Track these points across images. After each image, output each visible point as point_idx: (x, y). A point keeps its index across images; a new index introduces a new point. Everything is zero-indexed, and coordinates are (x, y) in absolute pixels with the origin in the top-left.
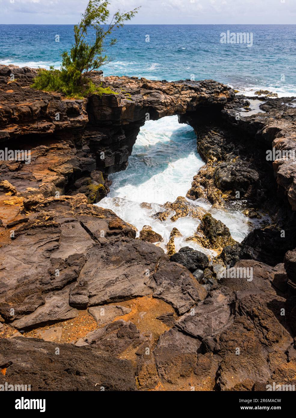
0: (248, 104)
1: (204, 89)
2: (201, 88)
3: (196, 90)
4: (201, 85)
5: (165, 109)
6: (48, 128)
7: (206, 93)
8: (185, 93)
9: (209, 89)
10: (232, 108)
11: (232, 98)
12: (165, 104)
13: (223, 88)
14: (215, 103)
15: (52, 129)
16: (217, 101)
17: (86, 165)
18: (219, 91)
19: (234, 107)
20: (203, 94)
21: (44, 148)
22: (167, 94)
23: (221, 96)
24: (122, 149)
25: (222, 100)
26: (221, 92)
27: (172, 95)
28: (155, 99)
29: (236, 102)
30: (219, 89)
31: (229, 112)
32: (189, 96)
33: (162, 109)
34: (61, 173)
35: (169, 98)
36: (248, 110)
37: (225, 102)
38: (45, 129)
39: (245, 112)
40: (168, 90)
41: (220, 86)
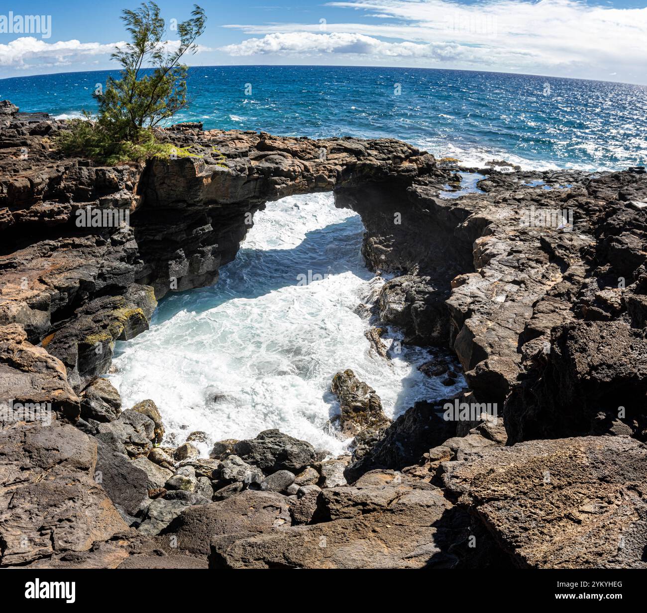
0: (457, 179)
1: (374, 153)
2: (369, 151)
3: (357, 153)
4: (368, 146)
5: (290, 183)
6: (60, 212)
7: (377, 159)
8: (336, 157)
9: (384, 153)
10: (426, 185)
11: (428, 169)
12: (289, 175)
13: (410, 151)
14: (393, 175)
15: (66, 213)
16: (398, 172)
17: (113, 274)
18: (403, 156)
19: (430, 182)
20: (371, 161)
21: (50, 245)
22: (301, 158)
23: (406, 165)
24: (205, 249)
25: (408, 170)
26: (407, 158)
27: (308, 160)
28: (272, 166)
29: (437, 176)
30: (403, 153)
31: (419, 191)
32: (341, 163)
33: (283, 183)
34: (56, 287)
35: (299, 164)
36: (456, 188)
37: (413, 173)
38: (52, 213)
39: (449, 191)
40: (303, 151)
41: (406, 148)
